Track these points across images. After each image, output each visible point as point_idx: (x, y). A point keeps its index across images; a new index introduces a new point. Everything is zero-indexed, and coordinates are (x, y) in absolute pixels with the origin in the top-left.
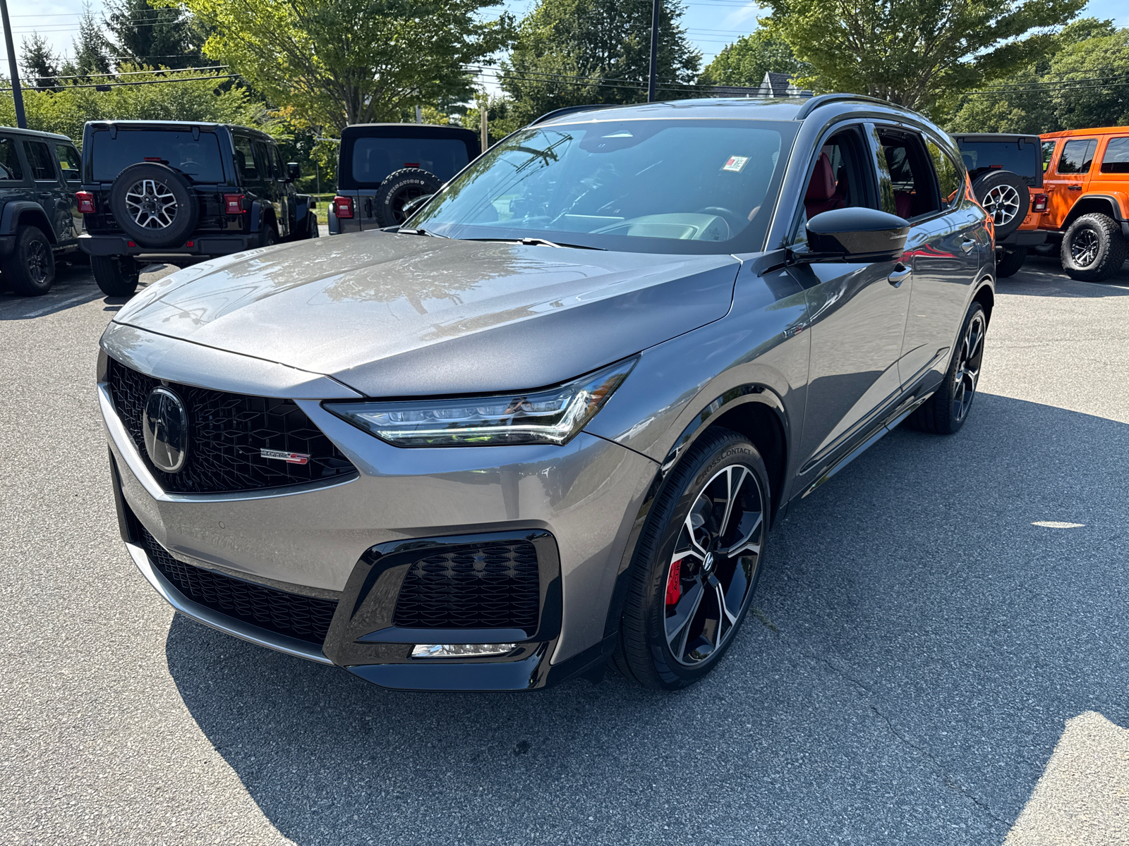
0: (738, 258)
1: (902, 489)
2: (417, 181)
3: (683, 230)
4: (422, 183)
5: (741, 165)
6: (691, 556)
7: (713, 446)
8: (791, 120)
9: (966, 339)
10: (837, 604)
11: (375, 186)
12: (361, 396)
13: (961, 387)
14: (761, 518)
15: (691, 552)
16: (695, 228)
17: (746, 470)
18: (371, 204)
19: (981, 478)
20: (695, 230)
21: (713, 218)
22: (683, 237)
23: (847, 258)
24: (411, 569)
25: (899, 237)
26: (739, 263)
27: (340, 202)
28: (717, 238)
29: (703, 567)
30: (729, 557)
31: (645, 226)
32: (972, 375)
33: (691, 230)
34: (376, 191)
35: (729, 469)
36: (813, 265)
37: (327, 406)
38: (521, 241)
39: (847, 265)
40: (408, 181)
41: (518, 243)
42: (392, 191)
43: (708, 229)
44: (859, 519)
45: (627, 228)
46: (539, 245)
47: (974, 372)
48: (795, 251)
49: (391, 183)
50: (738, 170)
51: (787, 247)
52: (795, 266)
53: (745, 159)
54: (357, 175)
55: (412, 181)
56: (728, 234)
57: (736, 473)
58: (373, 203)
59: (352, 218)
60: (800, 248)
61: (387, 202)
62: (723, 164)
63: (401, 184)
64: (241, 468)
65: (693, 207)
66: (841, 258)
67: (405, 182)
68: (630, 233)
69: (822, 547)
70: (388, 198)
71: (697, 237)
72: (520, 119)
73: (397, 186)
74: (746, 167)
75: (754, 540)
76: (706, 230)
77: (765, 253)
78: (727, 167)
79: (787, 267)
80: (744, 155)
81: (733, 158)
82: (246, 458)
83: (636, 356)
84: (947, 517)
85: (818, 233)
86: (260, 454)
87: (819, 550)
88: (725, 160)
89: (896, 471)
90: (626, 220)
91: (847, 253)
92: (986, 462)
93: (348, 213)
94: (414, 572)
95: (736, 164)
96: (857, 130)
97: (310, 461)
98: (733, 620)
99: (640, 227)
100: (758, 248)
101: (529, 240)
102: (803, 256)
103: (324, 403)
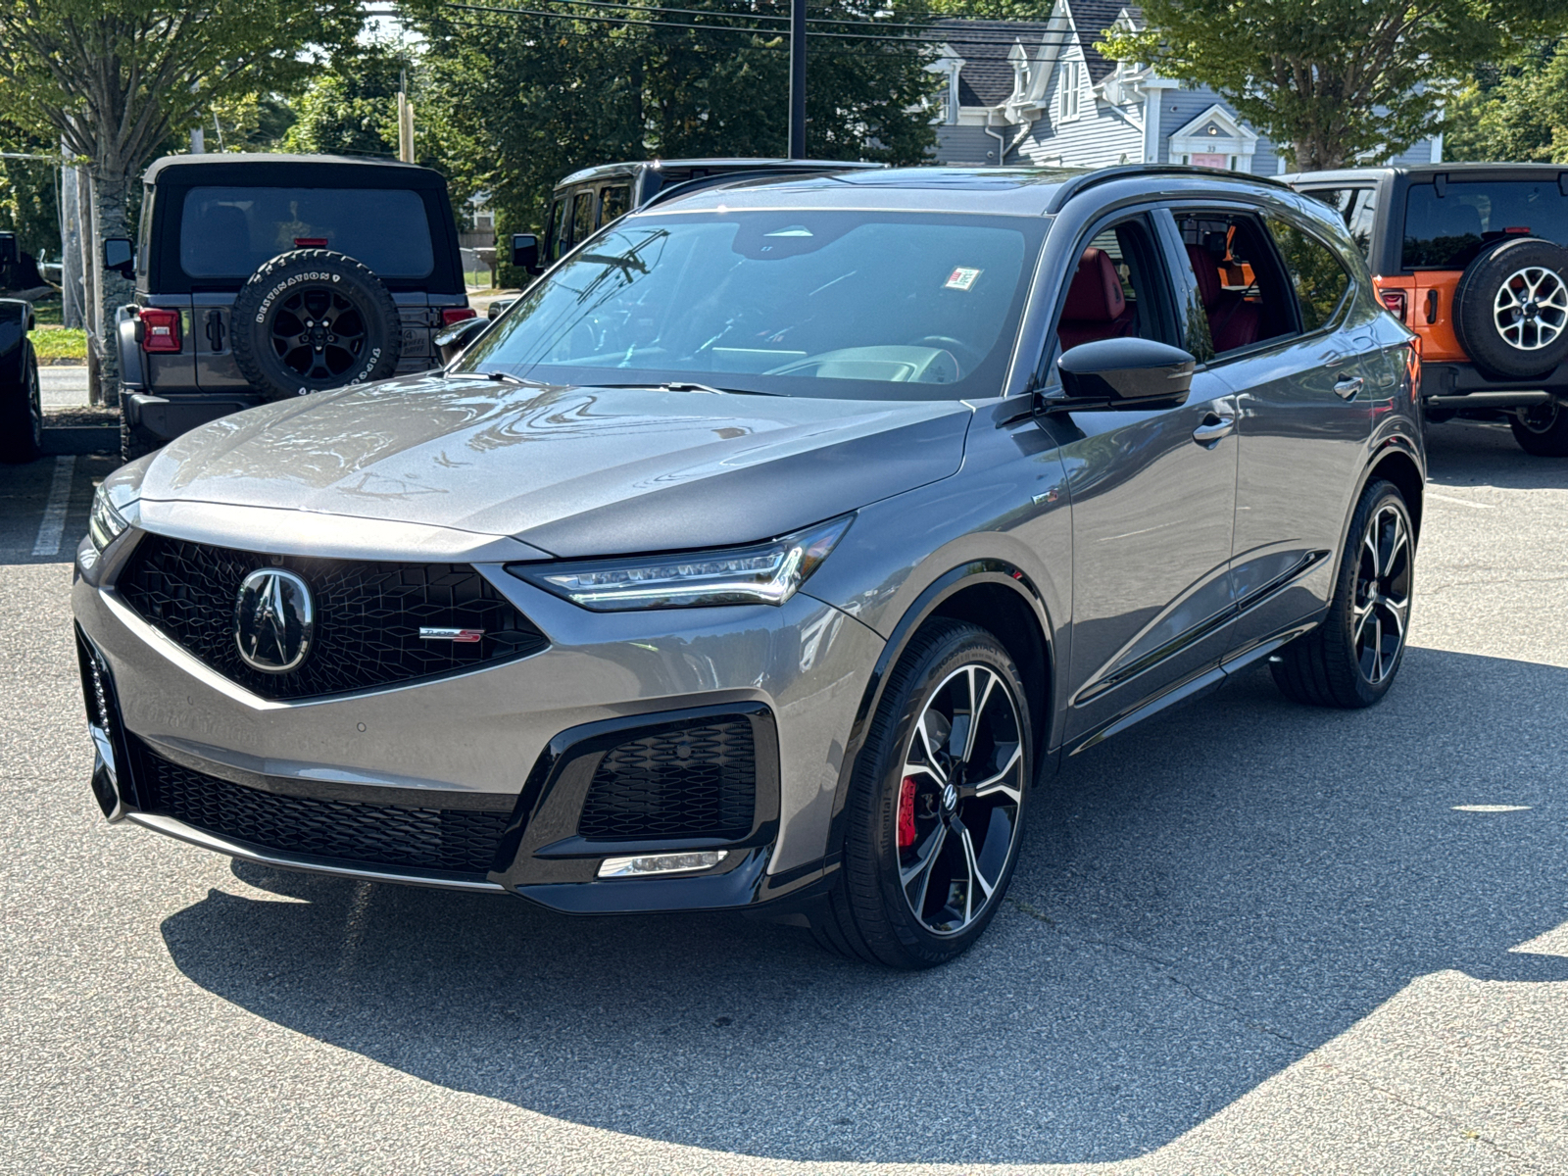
0: (969, 405)
1: (1262, 777)
2: (325, 276)
3: (896, 369)
4: (336, 278)
5: (970, 281)
6: (926, 775)
7: (948, 636)
8: (1038, 214)
9: (1368, 540)
10: (1140, 896)
11: (235, 285)
12: (551, 557)
13: (1369, 628)
14: (1019, 752)
15: (926, 769)
16: (912, 366)
17: (994, 678)
18: (219, 322)
19: (1394, 761)
20: (912, 369)
21: (936, 353)
22: (897, 378)
23: (1113, 404)
24: (604, 761)
25: (1180, 375)
26: (971, 411)
27: (152, 319)
28: (941, 380)
29: (943, 804)
30: (979, 795)
31: (842, 364)
32: (1390, 604)
33: (906, 369)
34: (236, 295)
35: (971, 669)
36: (1073, 415)
37: (510, 568)
38: (665, 386)
39: (1116, 413)
40: (306, 276)
41: (662, 389)
42: (270, 295)
43: (930, 368)
44: (1187, 812)
45: (816, 367)
46: (693, 392)
47: (1398, 600)
48: (1046, 396)
49: (270, 280)
50: (966, 287)
51: (1036, 391)
52: (1049, 416)
53: (975, 272)
54: (192, 262)
55: (314, 276)
56: (957, 374)
57: (981, 677)
58: (224, 320)
59: (178, 353)
60: (1054, 390)
61: (260, 319)
62: (944, 279)
63: (291, 282)
64: (386, 657)
65: (907, 337)
66: (1106, 404)
67: (299, 278)
68: (819, 375)
69: (1127, 843)
70: (263, 309)
71: (914, 378)
72: (455, 100)
73: (282, 286)
74: (978, 283)
75: (1011, 780)
76: (927, 369)
77: (1006, 397)
78: (951, 284)
79: (1037, 418)
80: (972, 266)
81: (959, 270)
82: (396, 642)
83: (852, 513)
84: (1322, 805)
85: (1075, 372)
86: (418, 635)
87: (1122, 845)
88: (948, 272)
89: (1259, 756)
90: (809, 356)
91: (1119, 398)
92: (1410, 742)
93: (170, 342)
94: (606, 766)
95: (964, 279)
96: (1141, 221)
97: (484, 638)
98: (989, 891)
99: (834, 365)
100: (997, 393)
101: (679, 385)
102: (1057, 403)
103: (508, 566)
